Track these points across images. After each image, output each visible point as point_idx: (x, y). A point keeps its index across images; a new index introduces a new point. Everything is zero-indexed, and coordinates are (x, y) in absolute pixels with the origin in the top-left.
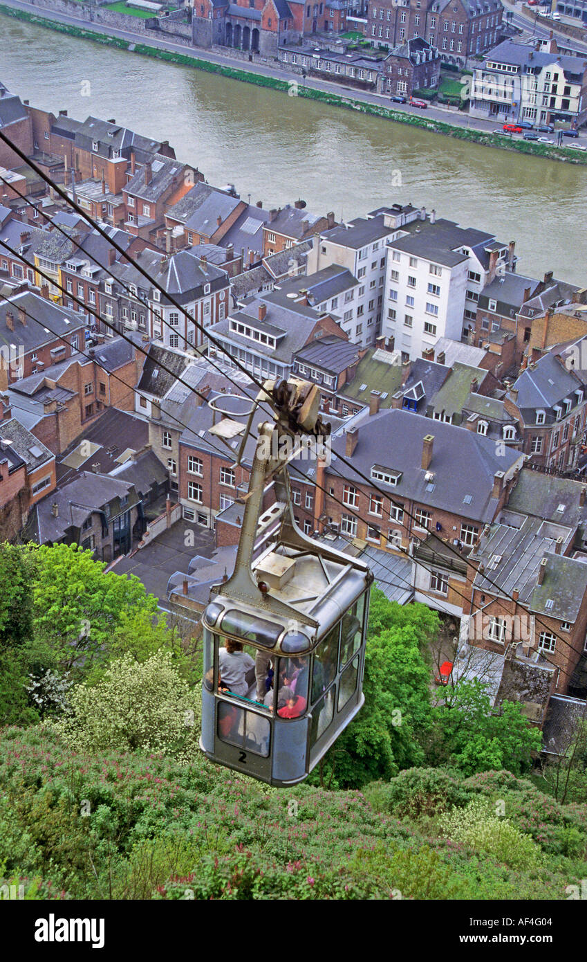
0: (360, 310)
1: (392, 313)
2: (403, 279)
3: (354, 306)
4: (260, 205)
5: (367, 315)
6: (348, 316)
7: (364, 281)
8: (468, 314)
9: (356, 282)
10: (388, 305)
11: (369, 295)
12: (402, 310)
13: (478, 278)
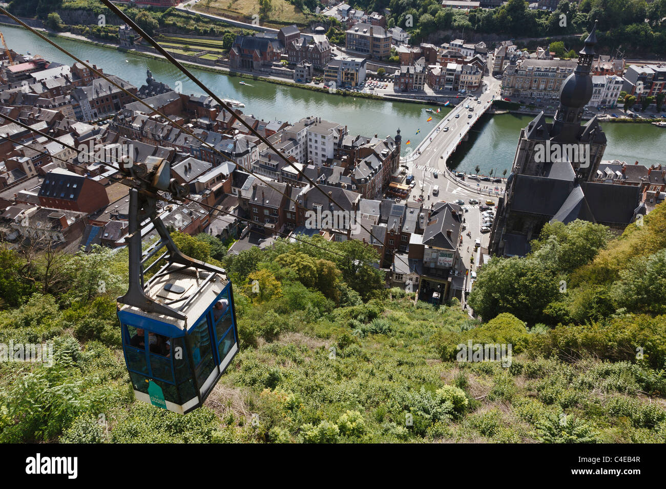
0: (300, 152)
1: (311, 152)
2: (313, 141)
3: (298, 151)
4: (263, 120)
5: (303, 153)
6: (297, 154)
7: (301, 143)
8: (334, 149)
9: (298, 143)
10: (309, 149)
11: (303, 147)
12: (314, 151)
13: (337, 138)
